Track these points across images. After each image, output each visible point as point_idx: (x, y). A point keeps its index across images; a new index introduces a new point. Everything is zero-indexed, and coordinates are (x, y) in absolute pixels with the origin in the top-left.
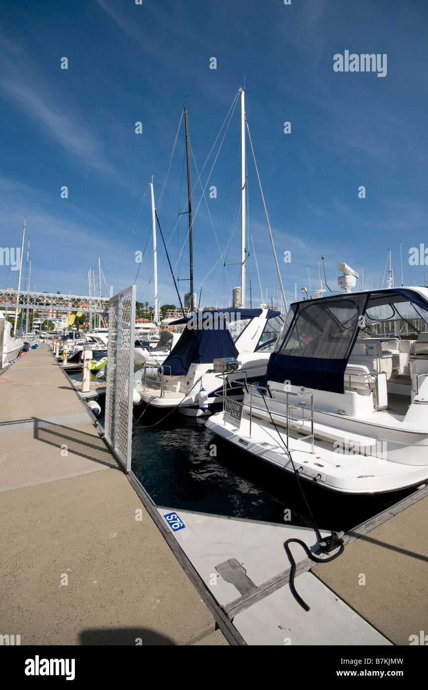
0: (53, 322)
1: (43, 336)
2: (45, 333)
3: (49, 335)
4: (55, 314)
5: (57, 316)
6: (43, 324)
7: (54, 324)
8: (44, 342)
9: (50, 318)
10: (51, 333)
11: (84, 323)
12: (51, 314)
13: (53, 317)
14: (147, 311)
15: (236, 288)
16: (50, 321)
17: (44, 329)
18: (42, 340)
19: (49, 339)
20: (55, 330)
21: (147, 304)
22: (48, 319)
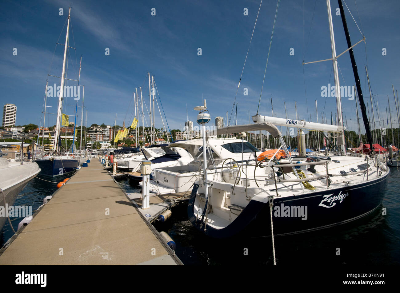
0: (100, 143)
1: (94, 152)
2: (95, 150)
3: (98, 152)
4: (101, 138)
5: (103, 139)
6: (93, 145)
7: (101, 144)
8: (94, 157)
9: (98, 140)
10: (99, 151)
11: (121, 143)
12: (99, 138)
13: (100, 140)
14: (162, 134)
15: (218, 117)
16: (98, 143)
17: (94, 148)
18: (93, 156)
19: (98, 154)
20: (102, 148)
21: (162, 129)
22: (97, 141)
